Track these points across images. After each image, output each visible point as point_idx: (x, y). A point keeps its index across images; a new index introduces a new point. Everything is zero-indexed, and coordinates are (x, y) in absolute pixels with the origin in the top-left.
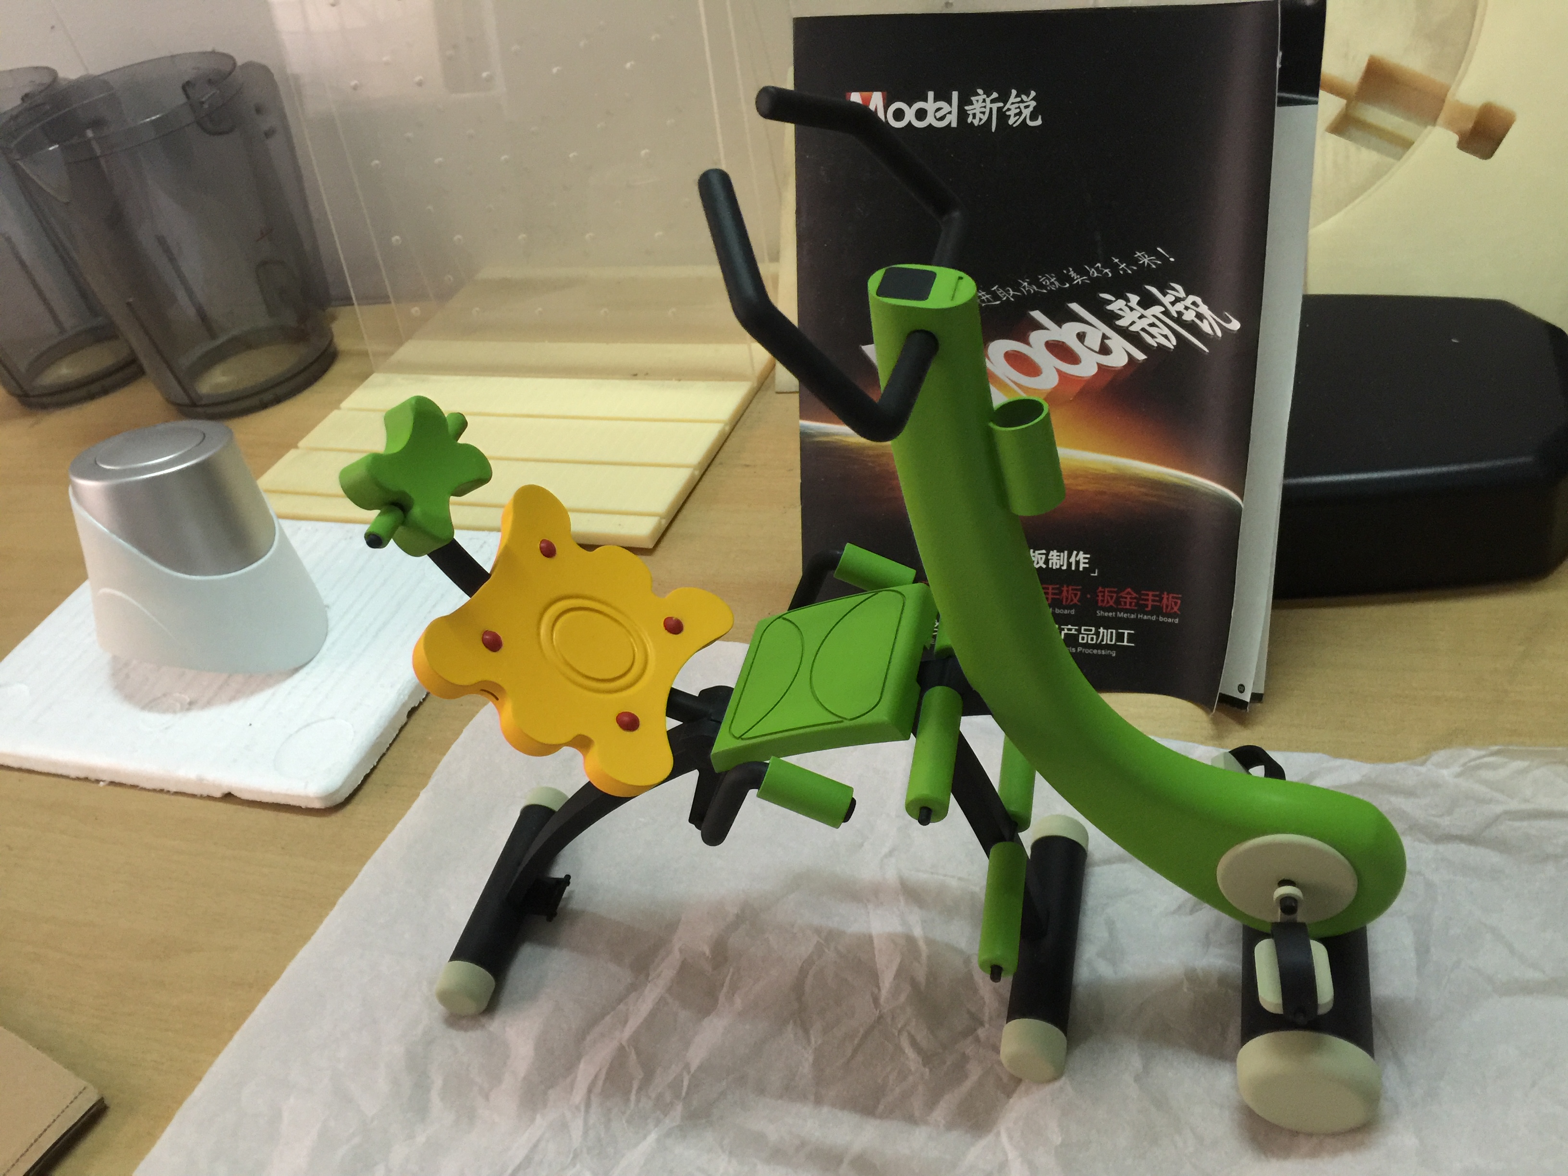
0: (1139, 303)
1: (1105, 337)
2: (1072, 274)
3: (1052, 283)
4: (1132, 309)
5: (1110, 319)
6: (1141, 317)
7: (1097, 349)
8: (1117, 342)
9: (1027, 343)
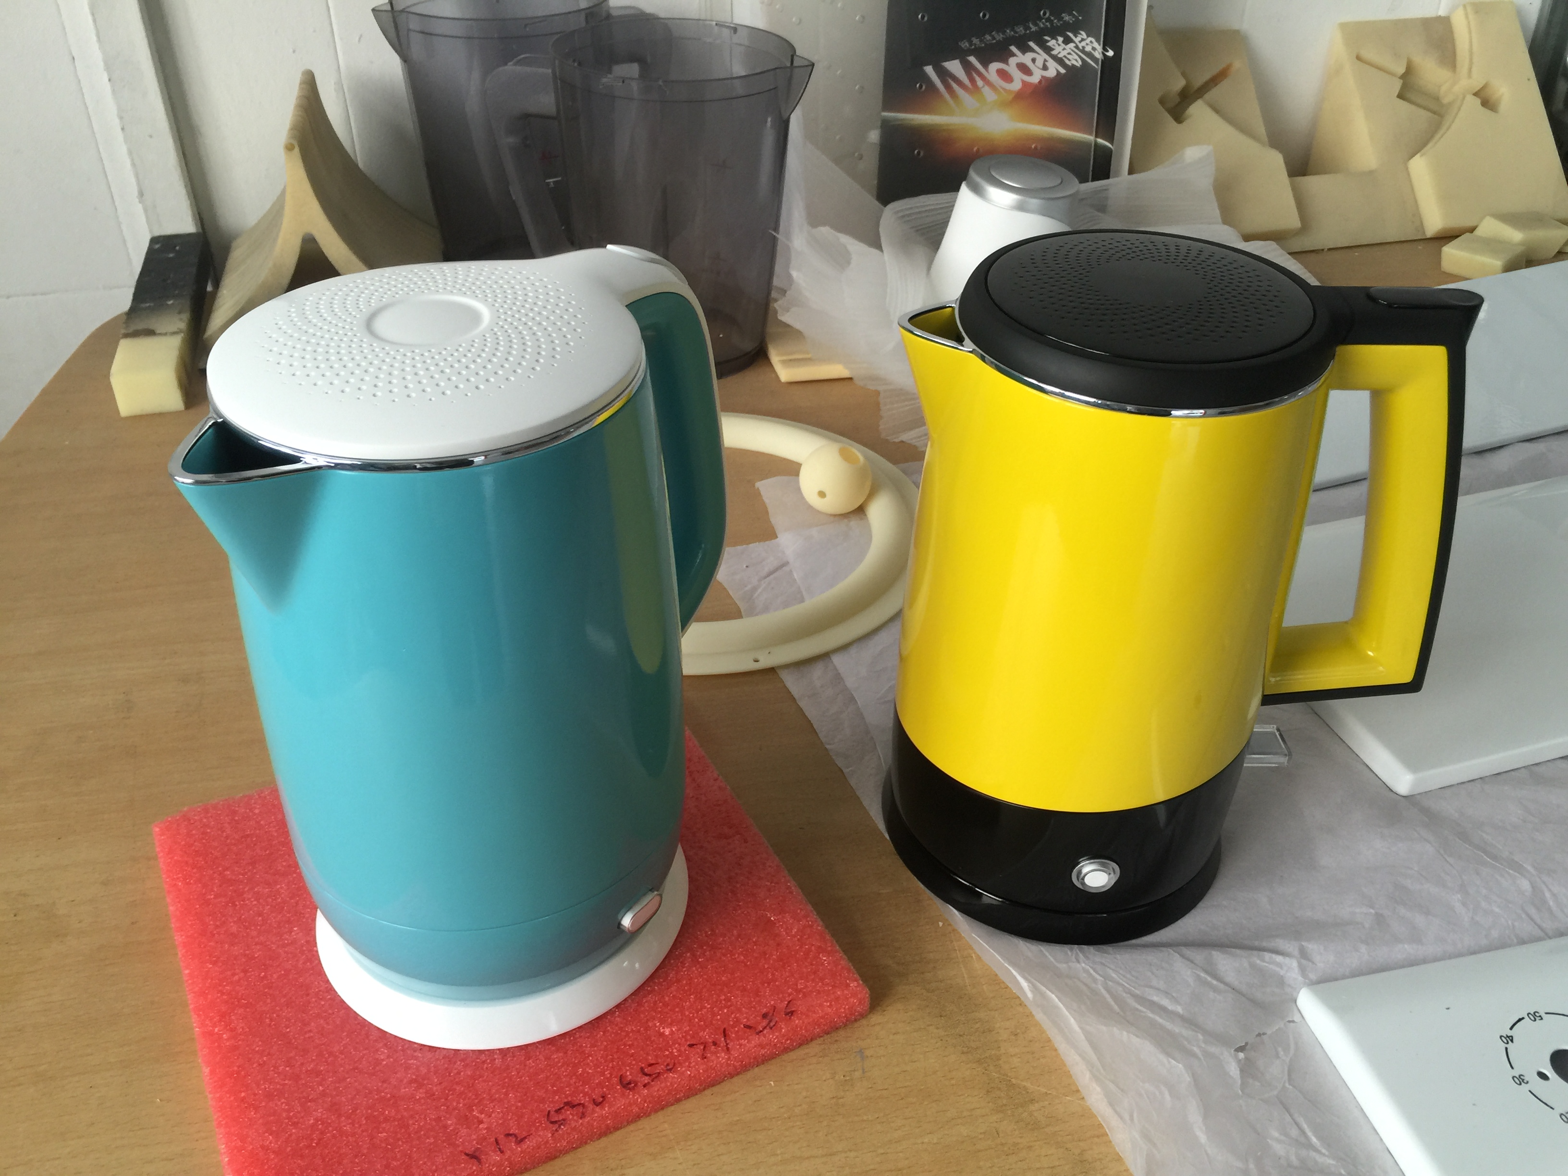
0: (1063, 42)
1: (1045, 61)
2: (1031, 25)
3: (1021, 31)
4: (1059, 45)
5: (1048, 50)
6: (1064, 49)
7: (1041, 67)
8: (1052, 64)
9: (1007, 64)
